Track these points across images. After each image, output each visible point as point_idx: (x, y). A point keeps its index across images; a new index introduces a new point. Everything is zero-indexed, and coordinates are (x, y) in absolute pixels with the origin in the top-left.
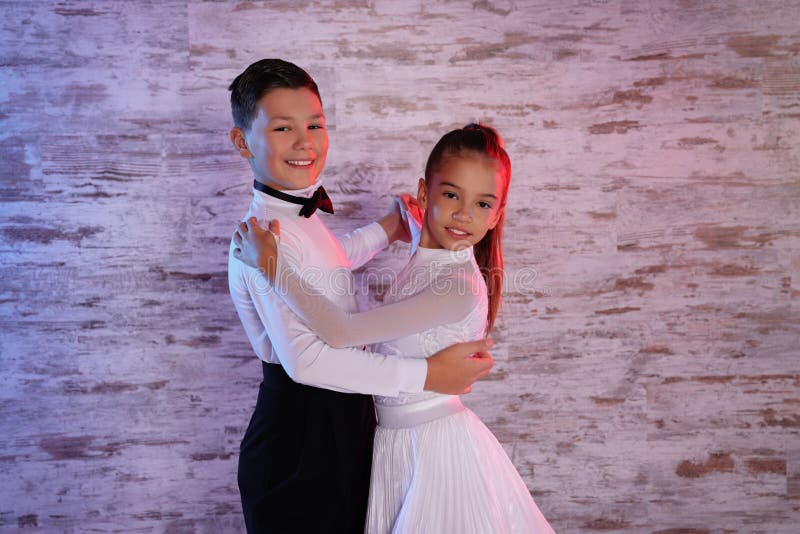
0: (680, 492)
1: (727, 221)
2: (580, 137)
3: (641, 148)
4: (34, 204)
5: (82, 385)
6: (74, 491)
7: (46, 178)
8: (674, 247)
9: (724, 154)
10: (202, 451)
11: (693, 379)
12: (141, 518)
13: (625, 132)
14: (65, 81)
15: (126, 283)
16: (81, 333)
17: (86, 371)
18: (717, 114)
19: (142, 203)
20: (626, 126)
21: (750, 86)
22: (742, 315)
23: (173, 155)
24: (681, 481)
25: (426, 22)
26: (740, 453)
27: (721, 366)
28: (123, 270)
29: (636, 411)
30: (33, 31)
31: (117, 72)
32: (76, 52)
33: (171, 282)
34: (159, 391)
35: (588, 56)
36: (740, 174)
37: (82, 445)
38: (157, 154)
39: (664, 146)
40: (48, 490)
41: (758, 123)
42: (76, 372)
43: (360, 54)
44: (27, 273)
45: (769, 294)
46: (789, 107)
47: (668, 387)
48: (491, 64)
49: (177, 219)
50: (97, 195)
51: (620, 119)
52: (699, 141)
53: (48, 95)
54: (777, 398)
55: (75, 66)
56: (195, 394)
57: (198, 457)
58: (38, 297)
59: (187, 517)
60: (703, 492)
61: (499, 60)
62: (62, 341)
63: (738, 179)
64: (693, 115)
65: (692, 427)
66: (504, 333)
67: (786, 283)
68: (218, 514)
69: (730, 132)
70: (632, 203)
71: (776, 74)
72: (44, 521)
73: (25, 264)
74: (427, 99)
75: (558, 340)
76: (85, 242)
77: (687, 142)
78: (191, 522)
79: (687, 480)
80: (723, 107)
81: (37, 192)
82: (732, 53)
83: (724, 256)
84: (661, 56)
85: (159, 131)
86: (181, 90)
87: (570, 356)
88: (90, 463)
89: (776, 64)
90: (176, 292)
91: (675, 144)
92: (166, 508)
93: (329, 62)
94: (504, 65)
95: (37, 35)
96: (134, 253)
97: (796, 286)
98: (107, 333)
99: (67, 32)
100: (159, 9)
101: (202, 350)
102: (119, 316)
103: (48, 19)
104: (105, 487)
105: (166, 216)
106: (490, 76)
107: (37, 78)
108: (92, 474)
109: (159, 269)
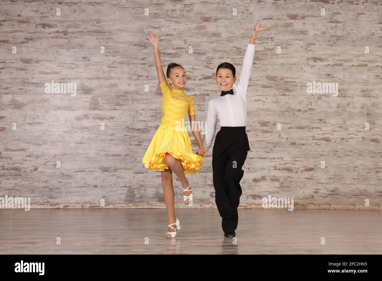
0: (253, 186)
1: (265, 120)
4: (100, 111)
5: (109, 154)
6: (106, 180)
7: (103, 105)
8: (253, 126)
9: (265, 104)
10: (137, 171)
11: (257, 158)
12: (122, 187)
14: (109, 82)
15: (120, 130)
16: (110, 142)
17: (110, 151)
19: (125, 111)
21: (271, 88)
22: (269, 143)
23: (132, 100)
25: (194, 70)
26: (268, 177)
27: (264, 155)
28: (120, 127)
30: (102, 71)
31: (121, 81)
32: (112, 76)
33: (131, 130)
34: (127, 157)
36: (269, 109)
37: (109, 169)
38: (129, 100)
40: (100, 179)
41: (273, 97)
42: (108, 151)
44: (97, 127)
45: (276, 138)
46: (280, 93)
48: (209, 81)
49: (133, 115)
50: (115, 109)
52: (259, 100)
53: (105, 86)
54: (278, 163)
55: (111, 79)
56: (136, 158)
57: (136, 173)
59: (133, 187)
60: (259, 186)
61: (211, 80)
62: (105, 143)
63: (268, 110)
64: (258, 94)
65: (257, 170)
67: (280, 135)
68: (140, 187)
69: (266, 98)
71: (277, 85)
72: (99, 187)
73: (97, 125)
74: (193, 88)
76: (111, 120)
77: (256, 101)
78: (134, 189)
79: (255, 183)
80: (265, 92)
81: (101, 108)
82: (267, 80)
83: (265, 128)
85: (129, 94)
86: (135, 85)
88: (110, 173)
89: (277, 83)
90: (132, 133)
91: (253, 101)
92: (128, 185)
94: (212, 81)
95: (103, 72)
96: (122, 123)
97: (282, 136)
98: (115, 142)
99: (110, 71)
100: (131, 66)
101: (138, 147)
102: (118, 138)
103: (105, 68)
104: (114, 179)
105: (130, 115)
106: (209, 83)
107: (102, 82)
108: (111, 176)
109: (128, 127)
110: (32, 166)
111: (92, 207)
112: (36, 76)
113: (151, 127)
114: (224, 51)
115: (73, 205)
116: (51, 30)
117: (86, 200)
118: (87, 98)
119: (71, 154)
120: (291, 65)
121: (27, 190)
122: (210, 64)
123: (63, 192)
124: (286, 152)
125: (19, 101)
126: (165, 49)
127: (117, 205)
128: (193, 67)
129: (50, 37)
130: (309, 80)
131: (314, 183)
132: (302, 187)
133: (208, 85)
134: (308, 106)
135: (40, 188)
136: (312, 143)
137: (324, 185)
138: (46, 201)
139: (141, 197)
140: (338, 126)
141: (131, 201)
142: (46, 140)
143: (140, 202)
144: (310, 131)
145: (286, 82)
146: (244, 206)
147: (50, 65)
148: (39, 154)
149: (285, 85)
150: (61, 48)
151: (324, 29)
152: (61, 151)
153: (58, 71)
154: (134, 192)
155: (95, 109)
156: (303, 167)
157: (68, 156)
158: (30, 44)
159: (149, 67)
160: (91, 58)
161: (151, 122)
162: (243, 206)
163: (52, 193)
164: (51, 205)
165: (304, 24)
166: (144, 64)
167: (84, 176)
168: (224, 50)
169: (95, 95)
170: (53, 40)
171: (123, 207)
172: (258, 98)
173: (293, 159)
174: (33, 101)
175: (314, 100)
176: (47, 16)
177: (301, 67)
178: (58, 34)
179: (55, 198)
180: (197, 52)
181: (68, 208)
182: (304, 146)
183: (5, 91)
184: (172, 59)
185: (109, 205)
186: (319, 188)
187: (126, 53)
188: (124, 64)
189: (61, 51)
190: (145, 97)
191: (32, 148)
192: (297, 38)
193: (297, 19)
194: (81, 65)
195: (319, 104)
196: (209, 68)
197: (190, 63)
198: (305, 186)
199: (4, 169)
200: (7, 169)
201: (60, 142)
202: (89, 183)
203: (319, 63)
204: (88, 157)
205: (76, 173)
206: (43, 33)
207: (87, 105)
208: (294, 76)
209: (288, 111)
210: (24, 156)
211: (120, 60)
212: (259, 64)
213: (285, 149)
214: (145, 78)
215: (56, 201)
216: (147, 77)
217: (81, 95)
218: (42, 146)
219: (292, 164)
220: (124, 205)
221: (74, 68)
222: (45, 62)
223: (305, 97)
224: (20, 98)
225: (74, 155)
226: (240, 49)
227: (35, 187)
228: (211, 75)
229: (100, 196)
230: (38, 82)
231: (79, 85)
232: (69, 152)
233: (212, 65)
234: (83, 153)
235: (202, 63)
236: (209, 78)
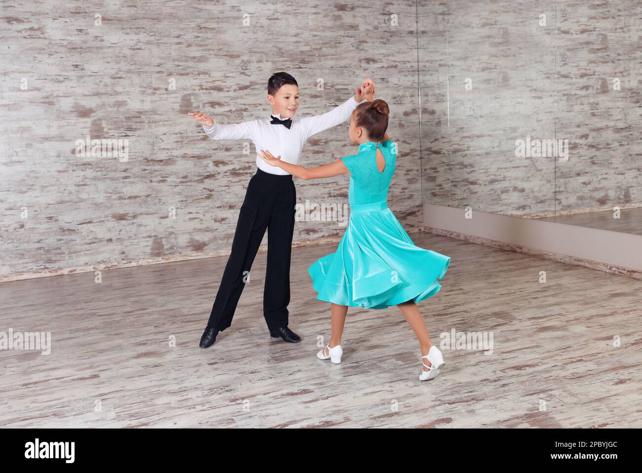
4: (106, 139)
5: (124, 197)
6: (123, 231)
10: (164, 216)
12: (145, 238)
14: (114, 100)
15: (136, 164)
16: (123, 180)
17: (125, 192)
18: (312, 106)
19: (140, 138)
23: (149, 122)
28: (136, 160)
30: (103, 84)
31: (130, 96)
32: (117, 90)
33: (150, 163)
34: (149, 198)
37: (125, 216)
38: (144, 122)
40: (116, 231)
42: (122, 193)
43: (206, 89)
45: (329, 158)
46: (331, 103)
48: (246, 91)
49: (151, 143)
50: (126, 136)
53: (109, 104)
54: (332, 189)
55: (117, 95)
56: (160, 198)
57: (162, 218)
58: (109, 169)
59: (160, 236)
61: (249, 90)
62: (117, 183)
64: (306, 106)
67: (333, 155)
68: (169, 235)
71: (328, 94)
72: (114, 240)
74: (227, 102)
78: (161, 238)
80: (314, 103)
81: (106, 135)
83: (316, 148)
85: (145, 115)
86: (151, 101)
88: (128, 221)
89: (327, 91)
90: (152, 166)
92: (153, 234)
93: (197, 92)
96: (138, 154)
98: (131, 180)
99: (114, 84)
100: (143, 76)
101: (161, 184)
102: (135, 174)
103: (108, 80)
104: (134, 229)
105: (148, 142)
107: (105, 99)
108: (129, 225)
109: (146, 159)
110: (16, 223)
111: (108, 268)
112: (5, 95)
113: (177, 157)
114: (263, 52)
116: (21, 26)
117: (99, 260)
118: (86, 122)
119: (71, 201)
120: (342, 69)
121: (13, 256)
122: (246, 69)
123: (65, 253)
127: (142, 261)
128: (225, 74)
129: (21, 37)
133: (246, 97)
135: (32, 251)
138: (43, 267)
139: (172, 248)
141: (158, 255)
142: (32, 185)
143: (170, 254)
145: (338, 90)
147: (25, 77)
148: (25, 204)
149: (336, 93)
150: (39, 53)
151: (376, 23)
152: (57, 197)
153: (39, 86)
154: (161, 242)
155: (98, 137)
157: (67, 204)
159: (168, 76)
160: (86, 66)
161: (177, 150)
162: (297, 244)
163: (49, 256)
164: (50, 272)
165: (354, 16)
166: (160, 72)
167: (91, 229)
168: (262, 50)
169: (96, 118)
170: (26, 41)
171: (149, 262)
176: (13, 5)
177: (353, 70)
178: (32, 31)
179: (55, 261)
180: (229, 54)
181: (76, 272)
184: (197, 64)
185: (130, 262)
188: (133, 73)
189: (40, 57)
190: (166, 117)
191: (13, 198)
192: (347, 34)
193: (346, 10)
194: (72, 77)
196: (246, 75)
197: (221, 69)
201: (54, 186)
202: (99, 236)
203: (372, 65)
204: (95, 204)
205: (80, 226)
206: (8, 32)
207: (87, 131)
208: (346, 82)
210: (3, 210)
211: (127, 68)
212: (305, 68)
214: (164, 91)
215: (57, 265)
216: (166, 90)
217: (75, 118)
218: (27, 194)
220: (150, 260)
221: (62, 81)
222: (15, 74)
225: (76, 202)
226: (282, 49)
227: (25, 250)
228: (247, 84)
229: (117, 252)
230: (10, 103)
231: (71, 105)
232: (67, 199)
233: (248, 70)
234: (88, 199)
235: (236, 69)
236: (246, 88)
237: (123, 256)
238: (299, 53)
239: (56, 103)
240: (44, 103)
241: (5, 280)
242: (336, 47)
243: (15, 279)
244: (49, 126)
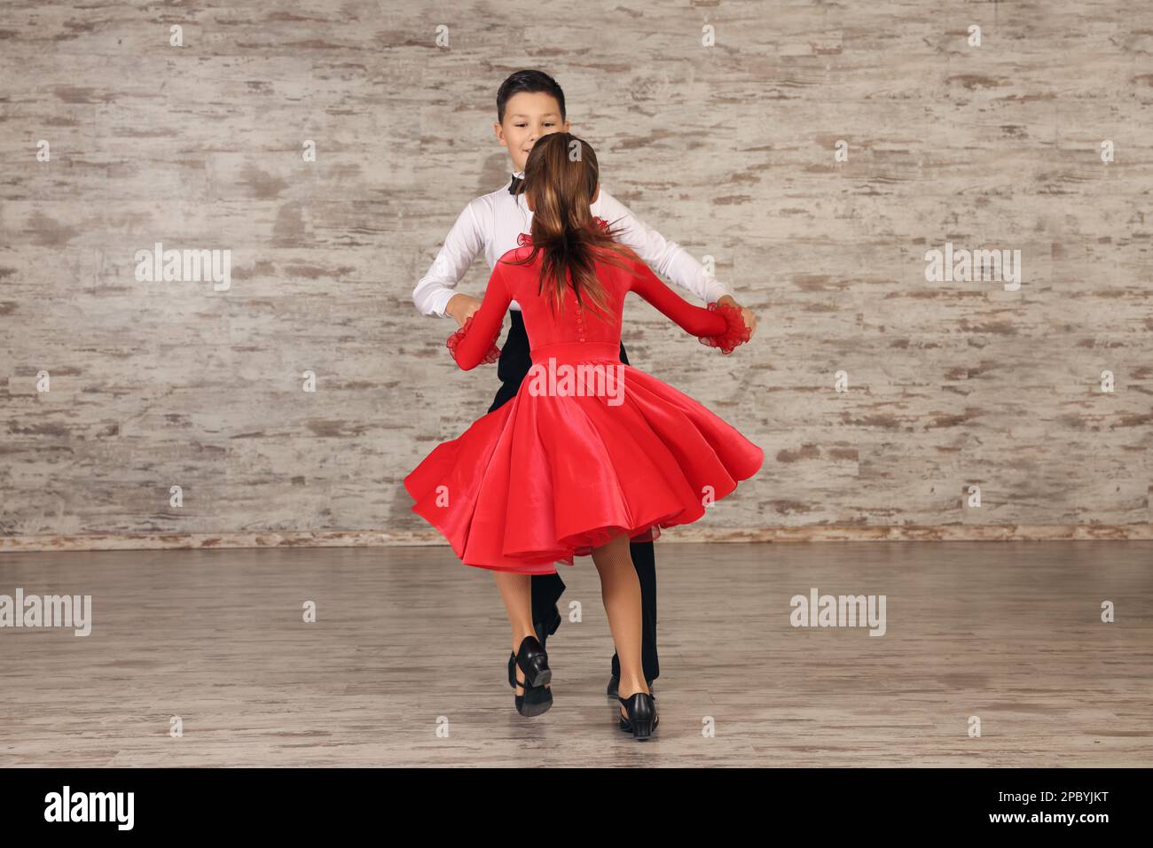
0: (779, 473)
1: (815, 271)
2: (707, 207)
3: (752, 216)
4: (307, 250)
5: (339, 383)
6: (331, 461)
7: (316, 232)
8: (776, 290)
9: (814, 221)
10: (424, 434)
11: (790, 388)
12: (379, 482)
13: (740, 203)
14: (333, 161)
15: (371, 309)
16: (338, 345)
17: (342, 373)
18: (808, 192)
19: (384, 250)
20: (740, 199)
21: (833, 171)
23: (406, 216)
24: (780, 465)
25: (593, 121)
26: (825, 446)
27: (810, 379)
28: (369, 299)
29: (747, 412)
30: (310, 127)
31: (368, 155)
32: (340, 140)
33: (403, 309)
34: (394, 389)
35: (713, 147)
36: (825, 236)
37: (338, 427)
38: (395, 215)
39: (769, 214)
41: (839, 199)
42: (334, 373)
44: (300, 300)
45: (847, 326)
46: (861, 187)
47: (771, 394)
48: (640, 152)
49: (408, 262)
50: (352, 244)
51: (737, 193)
52: (795, 211)
53: (319, 171)
54: (852, 403)
55: (338, 151)
56: (420, 392)
57: (420, 438)
58: (309, 318)
60: (797, 474)
61: (647, 149)
62: (324, 350)
63: (824, 240)
64: (791, 192)
65: (789, 425)
66: (648, 352)
67: (859, 318)
69: (818, 205)
70: (745, 256)
71: (851, 163)
72: (309, 481)
73: (299, 294)
75: (690, 357)
76: (343, 278)
77: (786, 212)
79: (785, 464)
80: (813, 186)
81: (309, 241)
82: (820, 147)
83: (813, 297)
84: (767, 148)
85: (397, 198)
86: (415, 168)
87: (698, 370)
88: (343, 440)
89: (852, 155)
90: (407, 315)
91: (777, 213)
92: (397, 475)
94: (650, 153)
95: (312, 129)
96: (377, 287)
97: (866, 320)
98: (356, 345)
99: (334, 126)
100: (400, 110)
101: (425, 359)
102: (365, 333)
103: (321, 117)
104: (354, 458)
105: (401, 260)
106: (640, 161)
107: (311, 160)
108: (344, 448)
109: (393, 299)
110: (103, 421)
111: (290, 543)
112: (104, 142)
114: (688, 59)
115: (231, 537)
117: (272, 523)
118: (267, 209)
119: (220, 384)
120: (896, 101)
121: (90, 495)
122: (644, 99)
123: (197, 499)
124: (880, 370)
125: (54, 222)
126: (505, 54)
127: (366, 536)
128: (591, 110)
129: (147, 20)
130: (952, 145)
131: (962, 463)
132: (928, 473)
133: (638, 165)
134: (945, 226)
135: (130, 488)
136: (960, 341)
137: (994, 469)
138: (148, 526)
140: (1038, 285)
141: (405, 525)
142: (143, 342)
144: (951, 302)
145: (879, 155)
146: (751, 535)
147: (147, 107)
148: (124, 383)
149: (875, 163)
150: (181, 55)
152: (192, 372)
153: (174, 126)
155: (289, 243)
156: (931, 414)
157: (212, 389)
158: (84, 41)
159: (456, 110)
160: (276, 86)
162: (748, 536)
163: (164, 501)
164: (163, 539)
166: (438, 102)
167: (261, 450)
168: (688, 54)
169: (289, 200)
170: (154, 28)
171: (382, 541)
172: (791, 204)
173: (900, 390)
174: (99, 220)
175: (966, 209)
177: (924, 105)
178: (170, 9)
179: (176, 516)
180: (603, 61)
181: (217, 546)
182: (934, 350)
183: (11, 190)
185: (340, 536)
186: (979, 477)
187: (384, 70)
188: (378, 102)
189: (180, 63)
190: (445, 205)
191: (100, 367)
192: (912, 14)
194: (244, 109)
195: (979, 220)
196: (642, 112)
198: (936, 472)
199: (17, 431)
200: (26, 431)
201: (187, 346)
202: (277, 469)
203: (981, 93)
204: (272, 393)
205: (237, 441)
206: (122, 8)
207: (267, 230)
208: (905, 134)
209: (883, 243)
210: (78, 391)
211: (365, 92)
212: (795, 98)
213: (876, 359)
214: (444, 146)
215: (178, 526)
216: (451, 142)
217: (245, 199)
218: (131, 361)
219: (897, 405)
220: (385, 536)
221: (223, 118)
222: (132, 100)
223: (937, 199)
224: (58, 213)
225: (232, 386)
226: (738, 51)
227: (114, 484)
228: (646, 134)
229: (313, 508)
230: (113, 160)
231: (239, 169)
232: (214, 377)
233: (650, 102)
234: (259, 380)
235: (618, 97)
236: (640, 143)
237: (325, 520)
238: (779, 61)
239: (207, 165)
240: (183, 163)
241: (69, 545)
242: (880, 47)
243: (89, 548)
244: (188, 215)
